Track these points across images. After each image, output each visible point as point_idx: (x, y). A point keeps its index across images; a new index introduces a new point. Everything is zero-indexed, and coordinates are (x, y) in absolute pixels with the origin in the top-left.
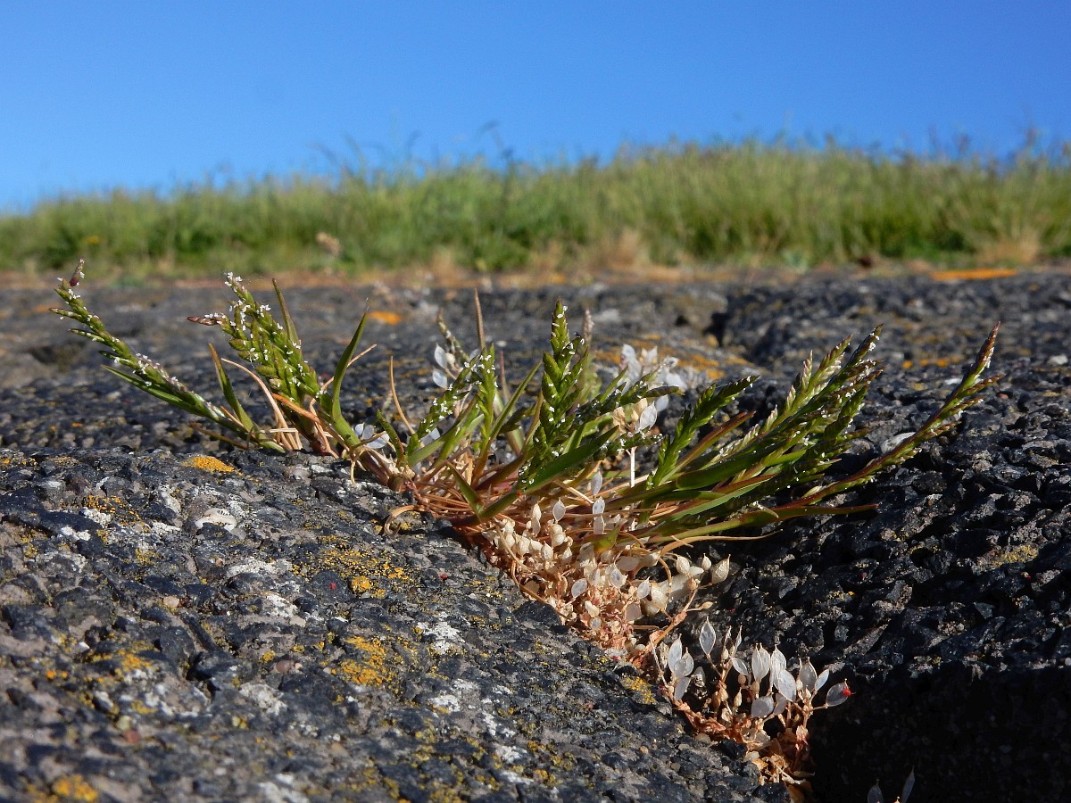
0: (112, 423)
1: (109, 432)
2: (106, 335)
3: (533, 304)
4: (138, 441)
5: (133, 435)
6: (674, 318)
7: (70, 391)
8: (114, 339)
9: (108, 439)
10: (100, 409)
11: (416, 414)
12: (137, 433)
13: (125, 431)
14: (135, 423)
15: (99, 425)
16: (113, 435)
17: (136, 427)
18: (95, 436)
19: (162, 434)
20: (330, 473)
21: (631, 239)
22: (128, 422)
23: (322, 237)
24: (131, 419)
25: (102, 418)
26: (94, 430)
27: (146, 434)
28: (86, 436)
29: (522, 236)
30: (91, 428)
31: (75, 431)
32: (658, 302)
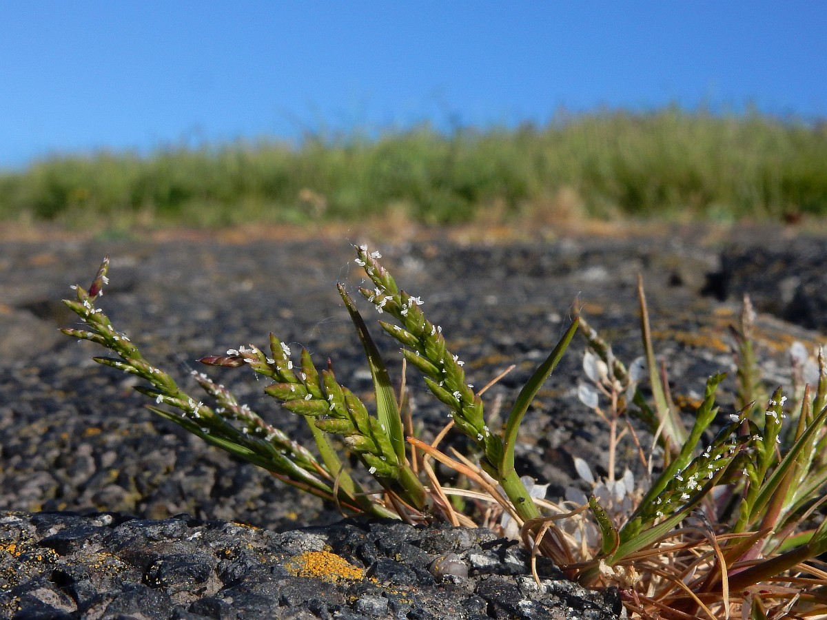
0: (137, 430)
1: (135, 443)
2: (139, 364)
3: (516, 261)
4: (172, 459)
5: (165, 450)
6: (666, 278)
7: (78, 373)
8: (151, 370)
9: (135, 454)
10: (119, 405)
11: (528, 430)
12: (170, 447)
13: (156, 443)
14: (165, 431)
15: (121, 433)
16: (141, 449)
17: (169, 438)
18: (118, 449)
19: (201, 449)
20: (497, 566)
21: (568, 197)
22: (157, 430)
23: (306, 194)
24: (160, 426)
25: (124, 422)
26: (116, 442)
27: (182, 449)
28: (105, 449)
29: (468, 193)
30: (112, 438)
31: (91, 440)
32: (646, 260)
